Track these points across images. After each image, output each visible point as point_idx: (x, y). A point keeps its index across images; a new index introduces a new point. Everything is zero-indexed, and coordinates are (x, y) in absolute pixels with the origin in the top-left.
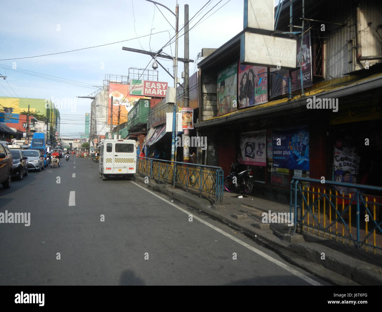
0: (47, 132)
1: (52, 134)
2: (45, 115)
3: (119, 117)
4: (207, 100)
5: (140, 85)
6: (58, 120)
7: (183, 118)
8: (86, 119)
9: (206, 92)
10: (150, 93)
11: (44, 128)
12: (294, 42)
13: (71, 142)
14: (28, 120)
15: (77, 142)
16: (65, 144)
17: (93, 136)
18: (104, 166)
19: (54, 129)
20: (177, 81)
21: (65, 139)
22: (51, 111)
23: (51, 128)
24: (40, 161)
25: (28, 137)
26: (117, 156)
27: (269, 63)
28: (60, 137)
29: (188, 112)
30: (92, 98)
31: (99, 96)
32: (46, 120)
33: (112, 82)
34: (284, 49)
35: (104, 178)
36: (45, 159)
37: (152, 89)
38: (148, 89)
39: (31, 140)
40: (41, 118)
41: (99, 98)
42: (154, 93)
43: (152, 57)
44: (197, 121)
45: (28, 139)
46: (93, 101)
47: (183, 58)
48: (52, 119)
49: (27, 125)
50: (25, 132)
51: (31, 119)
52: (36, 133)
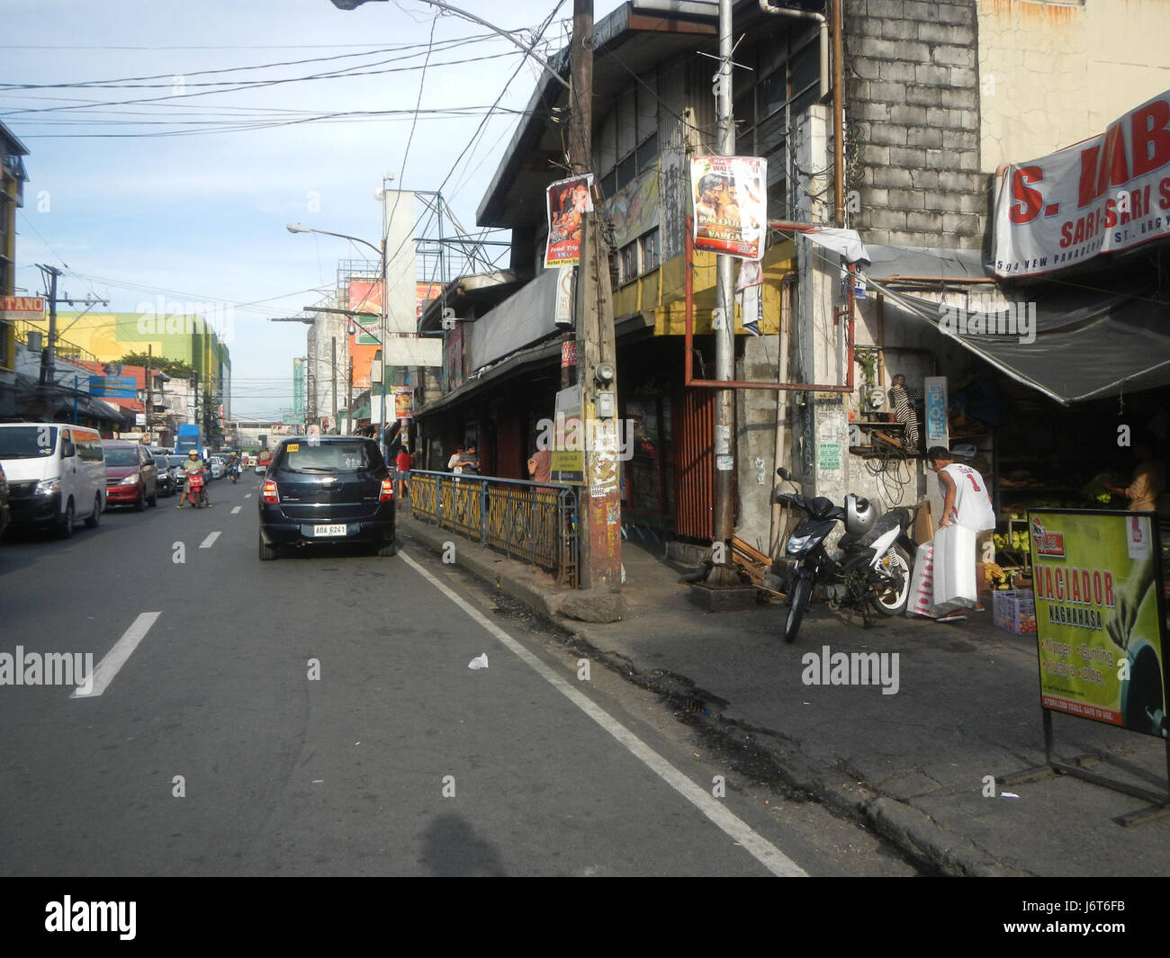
0: (197, 411)
1: (209, 412)
2: (189, 362)
5: (376, 325)
6: (225, 374)
7: (397, 402)
8: (295, 372)
12: (439, 341)
13: (263, 431)
14: (147, 383)
15: (278, 431)
16: (247, 440)
19: (215, 399)
21: (246, 426)
22: (204, 348)
23: (207, 398)
25: (151, 426)
28: (232, 421)
29: (405, 393)
30: (307, 321)
32: (191, 374)
33: (355, 279)
39: (156, 431)
40: (177, 371)
41: (325, 321)
45: (151, 431)
48: (207, 372)
49: (146, 395)
50: (142, 412)
51: (155, 377)
52: (169, 412)
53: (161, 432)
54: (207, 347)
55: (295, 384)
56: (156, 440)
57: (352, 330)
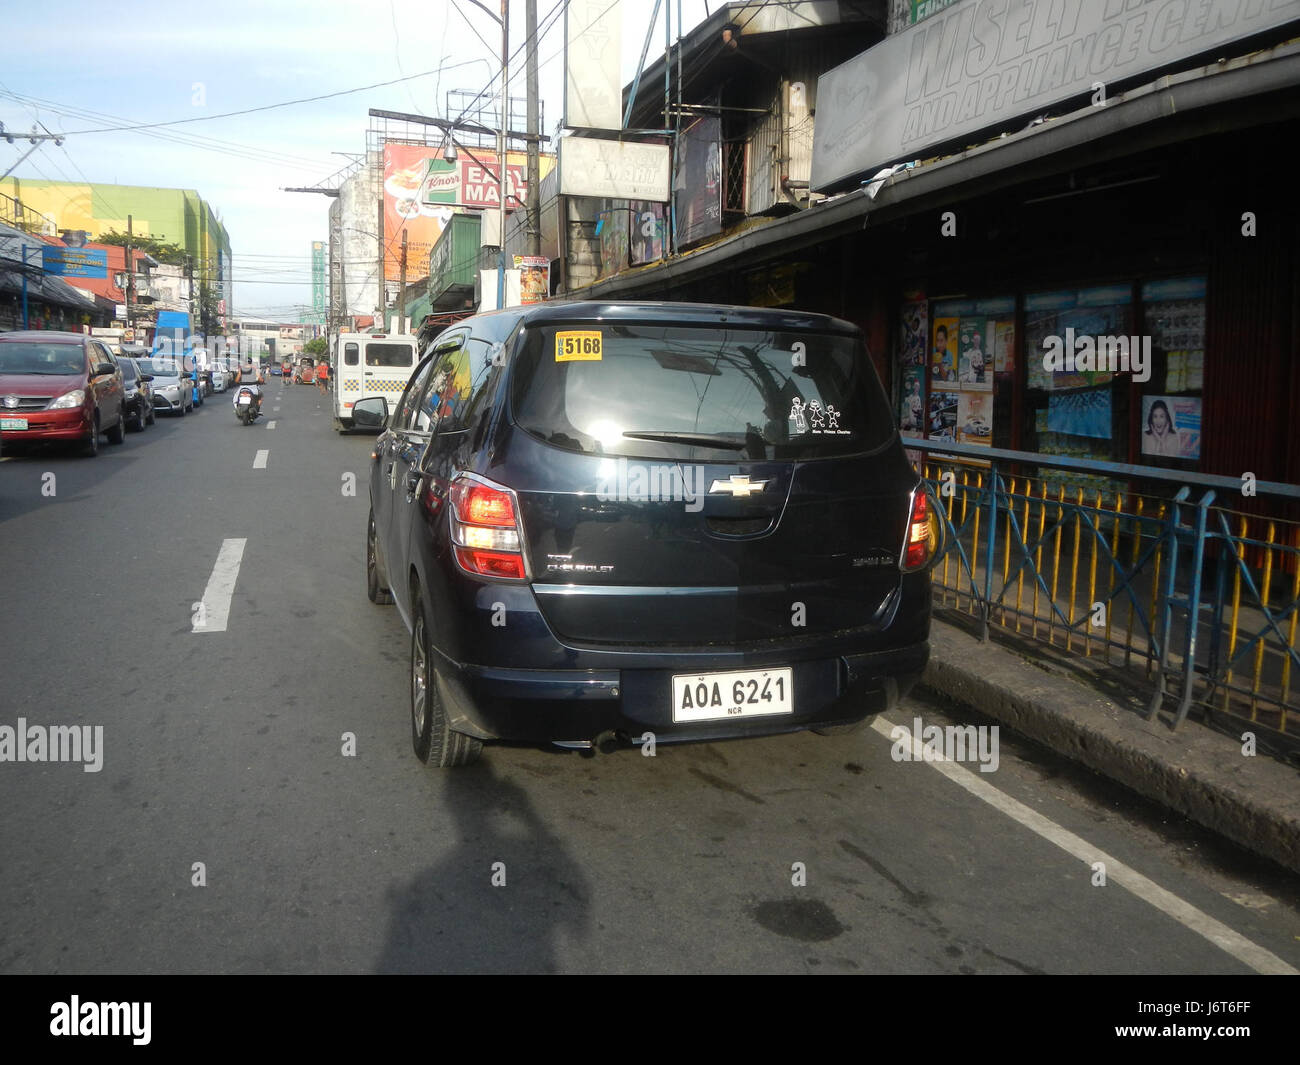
0: (192, 305)
1: (207, 307)
2: (182, 246)
3: (404, 263)
4: (581, 238)
5: (453, 175)
6: (225, 263)
7: (524, 281)
8: (315, 260)
9: (578, 220)
10: (481, 199)
11: (179, 288)
12: (664, 149)
13: (271, 334)
14: (128, 263)
15: (291, 334)
16: (250, 343)
17: (339, 317)
18: (339, 398)
19: (214, 292)
20: (506, 193)
21: (250, 327)
22: (199, 231)
23: (205, 292)
24: (183, 388)
25: (134, 321)
26: (370, 374)
27: (611, 194)
28: (235, 320)
29: (536, 268)
30: (330, 193)
31: (352, 185)
32: (185, 260)
33: (392, 140)
34: (642, 165)
35: (342, 428)
36: (195, 386)
37: (486, 187)
38: (475, 185)
39: (141, 328)
40: (169, 256)
41: (354, 193)
42: (492, 197)
43: (443, 130)
44: (558, 291)
45: (134, 326)
46: (335, 203)
47: (525, 131)
48: (203, 257)
49: (126, 280)
50: (123, 303)
51: (139, 260)
52: (158, 305)
53: (148, 330)
54: (203, 229)
55: (315, 275)
56: (141, 339)
57: (451, 154)
